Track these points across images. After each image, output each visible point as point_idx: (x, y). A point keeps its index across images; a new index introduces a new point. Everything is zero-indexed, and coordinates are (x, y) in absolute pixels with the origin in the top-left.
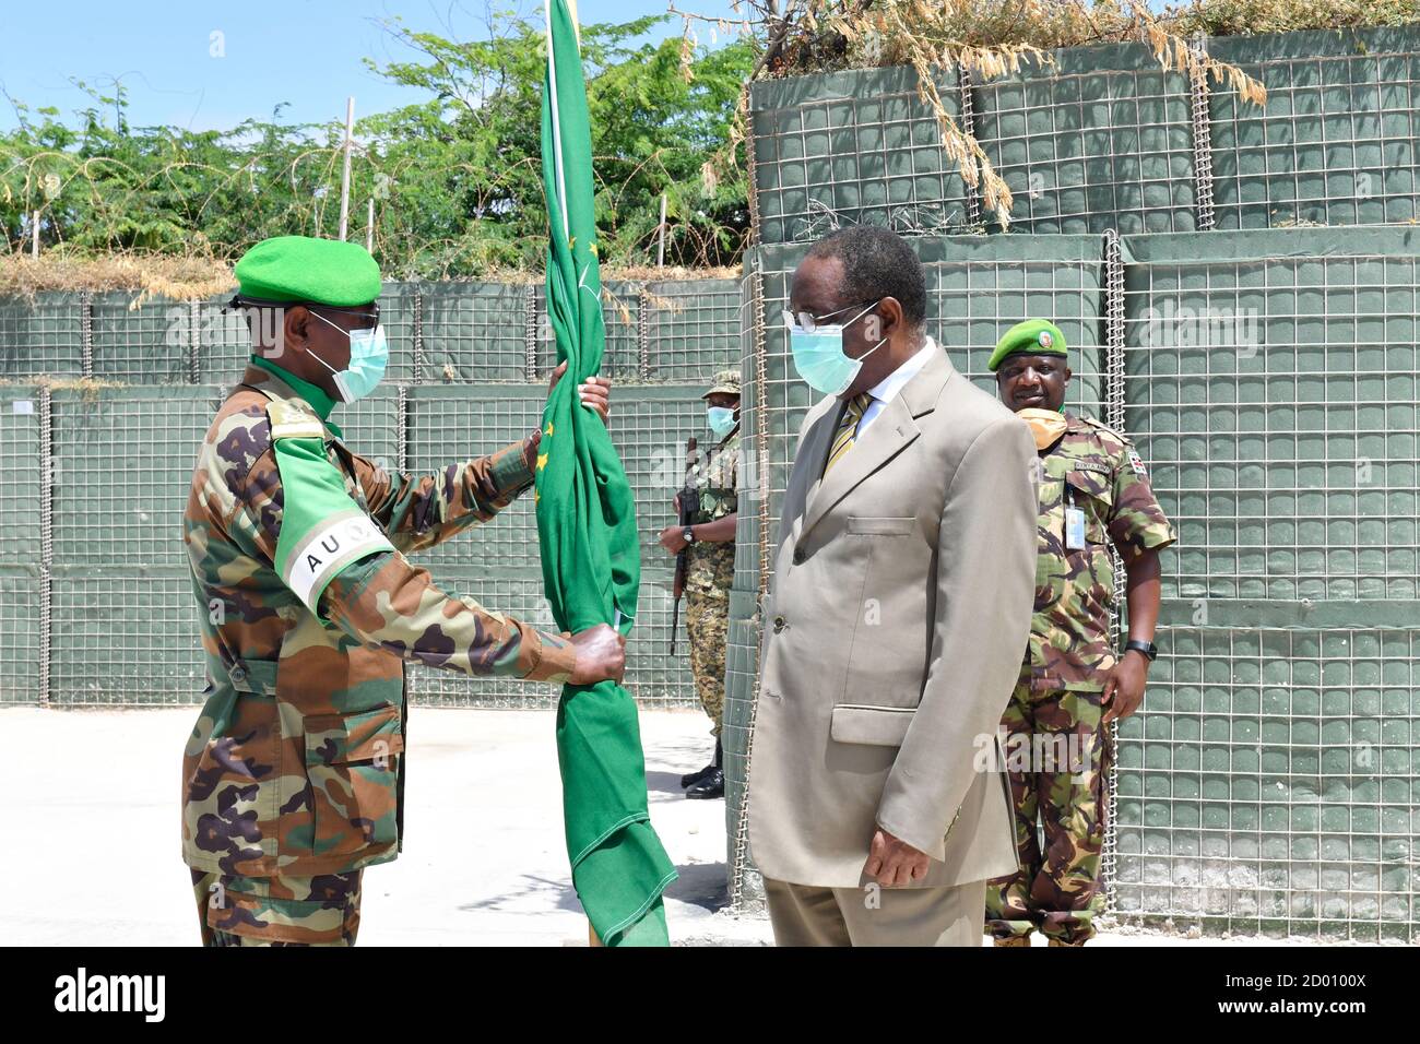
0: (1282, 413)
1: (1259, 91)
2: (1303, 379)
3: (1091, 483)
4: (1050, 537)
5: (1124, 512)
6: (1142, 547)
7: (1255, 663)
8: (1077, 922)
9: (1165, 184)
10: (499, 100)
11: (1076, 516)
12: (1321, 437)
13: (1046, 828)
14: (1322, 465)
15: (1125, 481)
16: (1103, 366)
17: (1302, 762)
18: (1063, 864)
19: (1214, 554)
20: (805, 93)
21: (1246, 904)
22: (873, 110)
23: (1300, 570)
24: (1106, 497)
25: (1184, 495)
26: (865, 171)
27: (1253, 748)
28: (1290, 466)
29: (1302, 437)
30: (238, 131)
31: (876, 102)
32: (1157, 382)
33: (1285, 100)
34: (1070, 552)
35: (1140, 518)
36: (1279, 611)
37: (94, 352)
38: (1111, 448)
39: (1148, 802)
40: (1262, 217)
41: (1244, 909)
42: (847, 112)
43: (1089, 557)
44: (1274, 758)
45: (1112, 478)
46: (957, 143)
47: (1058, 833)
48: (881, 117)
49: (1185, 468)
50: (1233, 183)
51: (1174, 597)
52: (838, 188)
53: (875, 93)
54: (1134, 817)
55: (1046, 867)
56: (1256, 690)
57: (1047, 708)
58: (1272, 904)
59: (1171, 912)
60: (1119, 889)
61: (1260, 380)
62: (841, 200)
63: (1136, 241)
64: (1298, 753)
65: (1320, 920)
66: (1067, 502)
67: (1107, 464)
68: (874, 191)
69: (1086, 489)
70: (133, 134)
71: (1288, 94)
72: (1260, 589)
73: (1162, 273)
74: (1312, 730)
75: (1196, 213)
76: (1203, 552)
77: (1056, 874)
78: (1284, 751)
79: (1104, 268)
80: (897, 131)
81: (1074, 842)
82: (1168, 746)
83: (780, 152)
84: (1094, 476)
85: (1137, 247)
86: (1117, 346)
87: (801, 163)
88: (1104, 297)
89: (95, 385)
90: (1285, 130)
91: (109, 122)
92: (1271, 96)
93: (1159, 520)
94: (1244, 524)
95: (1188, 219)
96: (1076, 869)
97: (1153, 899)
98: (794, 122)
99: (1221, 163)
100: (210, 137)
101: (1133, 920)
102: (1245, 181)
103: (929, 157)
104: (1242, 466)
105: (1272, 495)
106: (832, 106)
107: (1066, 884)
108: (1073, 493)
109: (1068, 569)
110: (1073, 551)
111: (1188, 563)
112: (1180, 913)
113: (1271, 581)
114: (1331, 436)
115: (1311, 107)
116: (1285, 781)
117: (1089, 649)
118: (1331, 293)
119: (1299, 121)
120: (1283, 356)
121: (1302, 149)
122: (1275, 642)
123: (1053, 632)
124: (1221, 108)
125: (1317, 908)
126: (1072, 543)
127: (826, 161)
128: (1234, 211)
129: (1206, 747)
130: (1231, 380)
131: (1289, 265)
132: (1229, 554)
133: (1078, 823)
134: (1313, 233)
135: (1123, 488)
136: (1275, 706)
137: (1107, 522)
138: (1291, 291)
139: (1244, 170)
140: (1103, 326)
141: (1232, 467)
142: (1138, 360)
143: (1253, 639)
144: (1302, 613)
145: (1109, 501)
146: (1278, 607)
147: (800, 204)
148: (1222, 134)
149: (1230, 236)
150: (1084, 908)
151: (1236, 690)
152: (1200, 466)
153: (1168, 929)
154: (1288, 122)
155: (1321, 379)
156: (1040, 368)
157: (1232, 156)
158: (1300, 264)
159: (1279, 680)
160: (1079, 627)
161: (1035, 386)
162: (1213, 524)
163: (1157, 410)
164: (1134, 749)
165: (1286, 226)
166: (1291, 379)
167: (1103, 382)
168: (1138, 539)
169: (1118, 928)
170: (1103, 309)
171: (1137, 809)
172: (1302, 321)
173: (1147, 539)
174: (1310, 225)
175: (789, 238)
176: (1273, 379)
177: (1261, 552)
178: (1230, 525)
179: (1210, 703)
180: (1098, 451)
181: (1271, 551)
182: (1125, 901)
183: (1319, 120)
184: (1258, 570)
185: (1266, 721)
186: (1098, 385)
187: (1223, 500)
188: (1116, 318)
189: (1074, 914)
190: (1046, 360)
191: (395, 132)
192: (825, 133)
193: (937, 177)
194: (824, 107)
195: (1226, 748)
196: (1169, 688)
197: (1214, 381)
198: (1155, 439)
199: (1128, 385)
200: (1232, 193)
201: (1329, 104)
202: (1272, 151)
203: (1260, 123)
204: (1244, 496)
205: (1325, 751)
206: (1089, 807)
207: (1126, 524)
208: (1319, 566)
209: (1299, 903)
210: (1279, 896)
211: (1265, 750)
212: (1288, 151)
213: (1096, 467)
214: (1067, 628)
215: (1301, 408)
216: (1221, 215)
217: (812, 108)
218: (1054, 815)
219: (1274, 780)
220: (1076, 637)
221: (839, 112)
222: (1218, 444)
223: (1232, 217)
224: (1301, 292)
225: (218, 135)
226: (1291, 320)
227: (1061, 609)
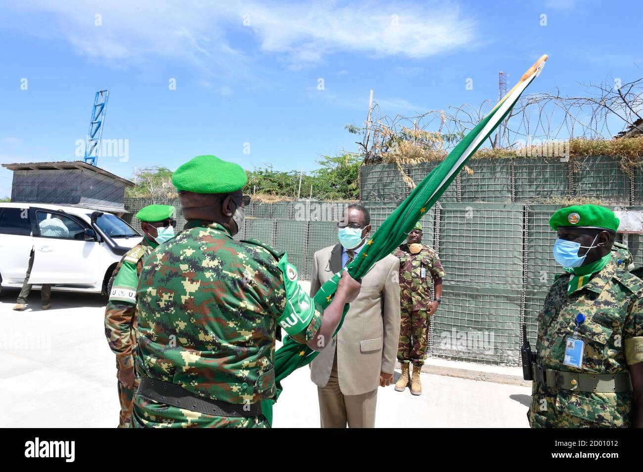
0: (474, 244)
1: (472, 172)
2: (480, 237)
3: (427, 262)
4: (417, 275)
5: (434, 268)
6: (438, 277)
7: (466, 300)
8: (420, 362)
9: (450, 191)
10: (338, 168)
11: (423, 270)
12: (484, 250)
13: (414, 340)
14: (483, 257)
15: (435, 261)
16: (435, 231)
17: (476, 323)
18: (418, 349)
19: (458, 275)
20: (372, 169)
21: (461, 354)
22: (386, 173)
23: (478, 280)
24: (430, 265)
25: (452, 261)
26: (384, 186)
27: (465, 320)
28: (476, 256)
29: (479, 250)
30: (291, 172)
31: (387, 171)
32: (446, 236)
33: (478, 174)
34: (422, 279)
35: (438, 270)
36: (472, 289)
37: (254, 212)
38: (432, 253)
39: (440, 330)
40: (472, 200)
41: (461, 355)
42: (380, 174)
43: (426, 279)
44: (470, 322)
45: (432, 261)
46: (406, 179)
47: (417, 342)
48: (388, 174)
49: (452, 255)
50: (465, 192)
51: (448, 284)
52: (378, 189)
53: (387, 169)
54: (437, 333)
55: (414, 349)
56: (466, 306)
57: (415, 313)
58: (467, 355)
59: (444, 355)
60: (433, 348)
61: (470, 237)
62: (379, 192)
63: (443, 204)
64: (475, 321)
65: (478, 359)
66: (421, 267)
67: (431, 257)
68: (386, 190)
69: (426, 263)
70: (273, 172)
71: (478, 173)
72: (468, 284)
73: (449, 211)
74: (478, 316)
75: (457, 198)
76: (455, 275)
77: (416, 350)
78: (472, 321)
79: (436, 209)
80: (391, 178)
81: (421, 344)
82: (445, 317)
83: (366, 181)
84: (428, 260)
85: (443, 205)
86: (438, 227)
87: (370, 184)
88: (435, 216)
89: (253, 218)
90: (477, 181)
91: (269, 171)
92: (474, 173)
93: (442, 271)
94: (465, 269)
95: (455, 199)
96: (421, 350)
97: (440, 351)
98: (369, 175)
99: (463, 187)
100: (286, 173)
101: (436, 355)
102: (468, 192)
103: (398, 183)
104: (465, 256)
105: (472, 263)
106: (377, 172)
107: (418, 353)
108: (423, 264)
109: (421, 282)
110: (423, 278)
111: (452, 277)
112: (446, 355)
113: (471, 282)
114: (486, 250)
115: (483, 176)
116: (472, 327)
117: (425, 300)
118: (487, 218)
119: (481, 179)
120: (475, 231)
121: (481, 185)
122: (471, 296)
123: (417, 297)
124: (463, 175)
125: (478, 356)
126: (422, 276)
127: (376, 184)
128: (465, 198)
129: (454, 318)
130: (463, 236)
131: (477, 211)
132: (462, 275)
133: (422, 340)
134: (483, 204)
135: (434, 263)
136: (471, 311)
137: (430, 271)
138: (478, 217)
139: (468, 189)
140: (435, 222)
141: (463, 256)
142: (442, 230)
143: (466, 295)
144: (477, 290)
145: (431, 266)
146: (472, 288)
147: (370, 193)
148: (463, 181)
149: (464, 204)
150: (422, 358)
151: (461, 306)
152: (456, 255)
153: (443, 358)
154: (478, 179)
155: (484, 237)
156: (416, 232)
157: (465, 186)
158: (480, 211)
159: (471, 305)
160: (423, 295)
161: (415, 237)
162: (458, 268)
163: (446, 242)
164: (438, 317)
165: (477, 202)
166: (477, 237)
167: (434, 235)
168: (437, 275)
169: (432, 357)
170: (435, 219)
171: (438, 331)
172: (480, 224)
173: (439, 275)
174: (482, 202)
175: (367, 200)
176: (473, 237)
177: (469, 275)
178: (462, 269)
179: (455, 309)
180: (429, 254)
181: (471, 275)
182: (434, 351)
183: (485, 179)
184: (468, 279)
185: (468, 313)
186: (433, 235)
187: (460, 263)
188: (438, 221)
189: (420, 360)
190: (417, 231)
191: (320, 173)
192: (376, 178)
193: (400, 188)
194: (376, 172)
195: (459, 319)
196: (446, 304)
197: (459, 236)
198: (446, 248)
199: (440, 236)
200: (465, 194)
201: (487, 176)
202: (474, 185)
203: (472, 179)
204: (465, 262)
205: (481, 321)
206: (424, 336)
207: (435, 271)
208: (482, 280)
209: (473, 355)
210: (469, 353)
211: (467, 320)
212: (478, 185)
213: (428, 258)
214: (420, 295)
215: (479, 243)
216: (462, 199)
217: (373, 172)
218: (416, 337)
219: (469, 327)
220: (422, 298)
221: (379, 173)
222: (460, 250)
223: (465, 199)
224: (480, 217)
225: (287, 173)
226: (478, 224)
227: (419, 291)
